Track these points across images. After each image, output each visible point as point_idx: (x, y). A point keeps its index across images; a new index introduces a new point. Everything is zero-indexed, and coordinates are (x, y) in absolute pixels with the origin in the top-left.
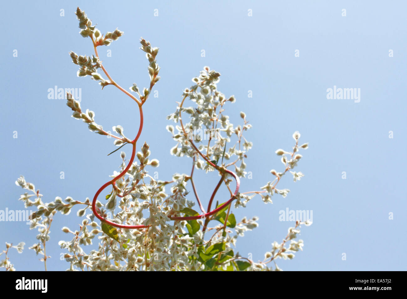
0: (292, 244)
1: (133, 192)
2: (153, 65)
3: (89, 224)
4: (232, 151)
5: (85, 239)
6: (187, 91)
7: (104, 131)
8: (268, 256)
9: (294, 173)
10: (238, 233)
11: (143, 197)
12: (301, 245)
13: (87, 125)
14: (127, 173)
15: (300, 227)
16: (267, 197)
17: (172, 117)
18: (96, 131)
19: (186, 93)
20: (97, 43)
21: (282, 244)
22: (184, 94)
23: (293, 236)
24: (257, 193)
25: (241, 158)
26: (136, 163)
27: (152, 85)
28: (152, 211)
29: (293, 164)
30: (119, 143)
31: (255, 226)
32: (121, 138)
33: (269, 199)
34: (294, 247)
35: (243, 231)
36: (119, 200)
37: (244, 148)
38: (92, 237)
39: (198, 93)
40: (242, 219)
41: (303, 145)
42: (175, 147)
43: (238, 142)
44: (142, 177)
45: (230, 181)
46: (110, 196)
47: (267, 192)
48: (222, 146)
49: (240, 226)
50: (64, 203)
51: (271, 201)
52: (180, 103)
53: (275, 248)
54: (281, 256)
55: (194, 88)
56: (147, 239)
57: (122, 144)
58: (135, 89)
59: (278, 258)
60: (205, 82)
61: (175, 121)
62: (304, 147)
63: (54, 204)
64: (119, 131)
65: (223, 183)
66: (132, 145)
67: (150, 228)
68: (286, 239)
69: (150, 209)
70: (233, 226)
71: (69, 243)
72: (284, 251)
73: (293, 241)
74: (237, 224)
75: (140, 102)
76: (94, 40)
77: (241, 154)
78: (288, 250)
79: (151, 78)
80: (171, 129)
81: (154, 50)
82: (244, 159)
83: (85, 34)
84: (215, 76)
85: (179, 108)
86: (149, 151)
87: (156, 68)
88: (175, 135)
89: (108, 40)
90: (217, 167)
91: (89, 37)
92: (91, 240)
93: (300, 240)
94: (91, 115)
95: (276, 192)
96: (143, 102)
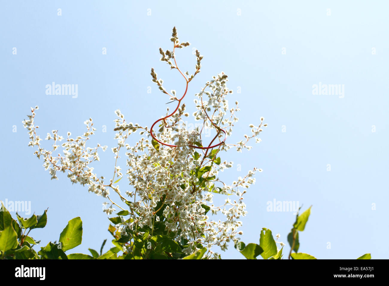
0: (249, 180)
1: (173, 127)
2: (199, 64)
3: (144, 141)
4: (226, 121)
5: (141, 148)
6: (208, 83)
7: (166, 91)
8: (234, 183)
9: (257, 138)
10: (220, 169)
11: (177, 130)
12: (254, 181)
13: (158, 87)
14: (171, 116)
15: (256, 171)
16: (239, 149)
17: (198, 95)
18: (162, 91)
19: (207, 83)
20: (176, 46)
21: (244, 178)
22: (206, 84)
23: (250, 175)
24: (235, 146)
25: (230, 125)
26: (178, 112)
27: (196, 74)
28: (180, 139)
29: (257, 133)
30: (172, 99)
31: (230, 166)
32: (174, 97)
33: (240, 150)
34: (250, 181)
35: (224, 168)
36: (165, 129)
37: (234, 121)
38: (145, 147)
39: (214, 84)
40: (224, 162)
41: (264, 125)
42: (196, 112)
43: (231, 117)
44: (178, 121)
45: (222, 136)
46: (161, 125)
47: (240, 146)
48: (221, 116)
49: (222, 165)
50: (134, 126)
51: (241, 151)
52: (203, 89)
53: (240, 181)
54: (242, 185)
55: (213, 82)
56: (173, 153)
57: (173, 100)
58: (187, 74)
59: (240, 186)
60: (219, 80)
61: (199, 98)
62: (265, 125)
63: (129, 125)
64: (174, 93)
65: (218, 137)
66: (178, 102)
67: (177, 148)
68: (247, 176)
69: (179, 138)
70: (218, 163)
71: (133, 147)
72: (244, 182)
73: (250, 178)
74: (221, 163)
75: (188, 81)
76: (175, 44)
77: (230, 123)
78: (246, 183)
79: (196, 70)
80: (196, 102)
81: (201, 57)
82: (231, 126)
83: (173, 40)
84: (225, 77)
85: (202, 91)
86: (185, 108)
87: (200, 66)
88: (197, 105)
89: (182, 46)
90: (216, 127)
91: (173, 42)
92: (144, 149)
93: (254, 178)
94: (161, 82)
95: (245, 147)
96: (189, 81)
